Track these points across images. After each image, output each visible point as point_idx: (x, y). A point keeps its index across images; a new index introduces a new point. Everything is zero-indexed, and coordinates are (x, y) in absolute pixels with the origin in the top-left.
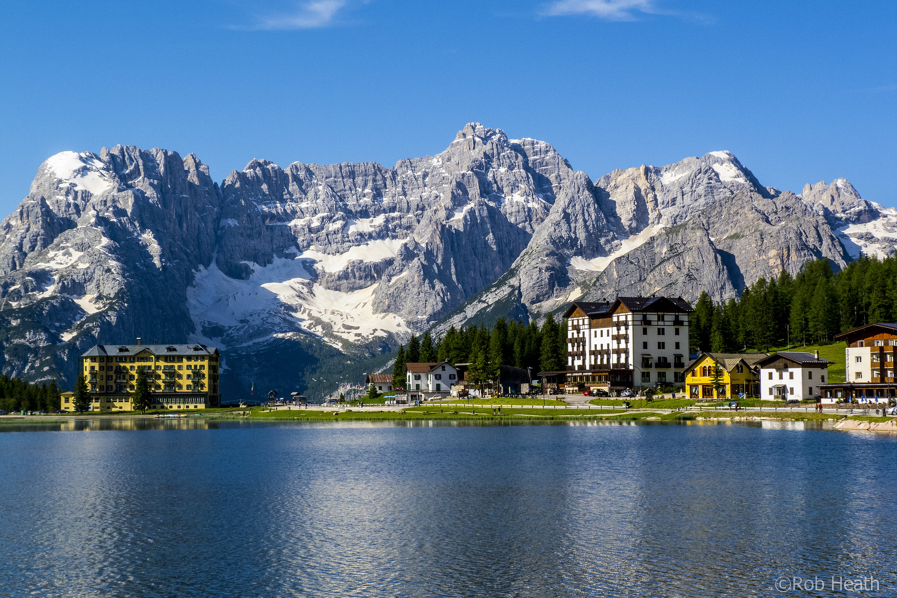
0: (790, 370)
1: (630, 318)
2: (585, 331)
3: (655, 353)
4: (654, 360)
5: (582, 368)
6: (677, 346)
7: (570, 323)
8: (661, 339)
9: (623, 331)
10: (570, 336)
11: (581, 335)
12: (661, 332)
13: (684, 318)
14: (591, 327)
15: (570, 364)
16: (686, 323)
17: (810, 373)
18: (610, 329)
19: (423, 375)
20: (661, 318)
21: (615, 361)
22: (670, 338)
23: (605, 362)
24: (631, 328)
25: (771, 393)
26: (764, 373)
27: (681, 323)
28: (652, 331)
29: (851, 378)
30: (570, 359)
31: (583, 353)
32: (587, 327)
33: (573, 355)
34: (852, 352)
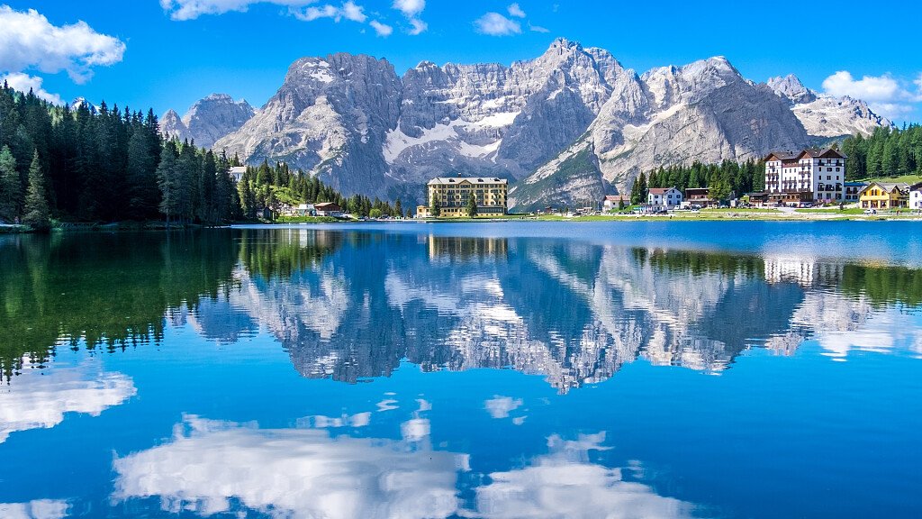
1: (811, 161)
2: (779, 169)
3: (826, 182)
4: (824, 187)
5: (776, 191)
6: (838, 178)
7: (767, 164)
8: (829, 174)
9: (806, 169)
10: (767, 172)
11: (775, 172)
12: (829, 170)
13: (842, 161)
14: (783, 167)
15: (766, 189)
16: (843, 164)
18: (797, 168)
19: (658, 196)
20: (829, 162)
21: (800, 187)
22: (834, 174)
23: (792, 187)
24: (812, 168)
25: (916, 205)
27: (840, 164)
28: (824, 169)
30: (767, 186)
31: (777, 183)
32: (780, 166)
33: (769, 183)
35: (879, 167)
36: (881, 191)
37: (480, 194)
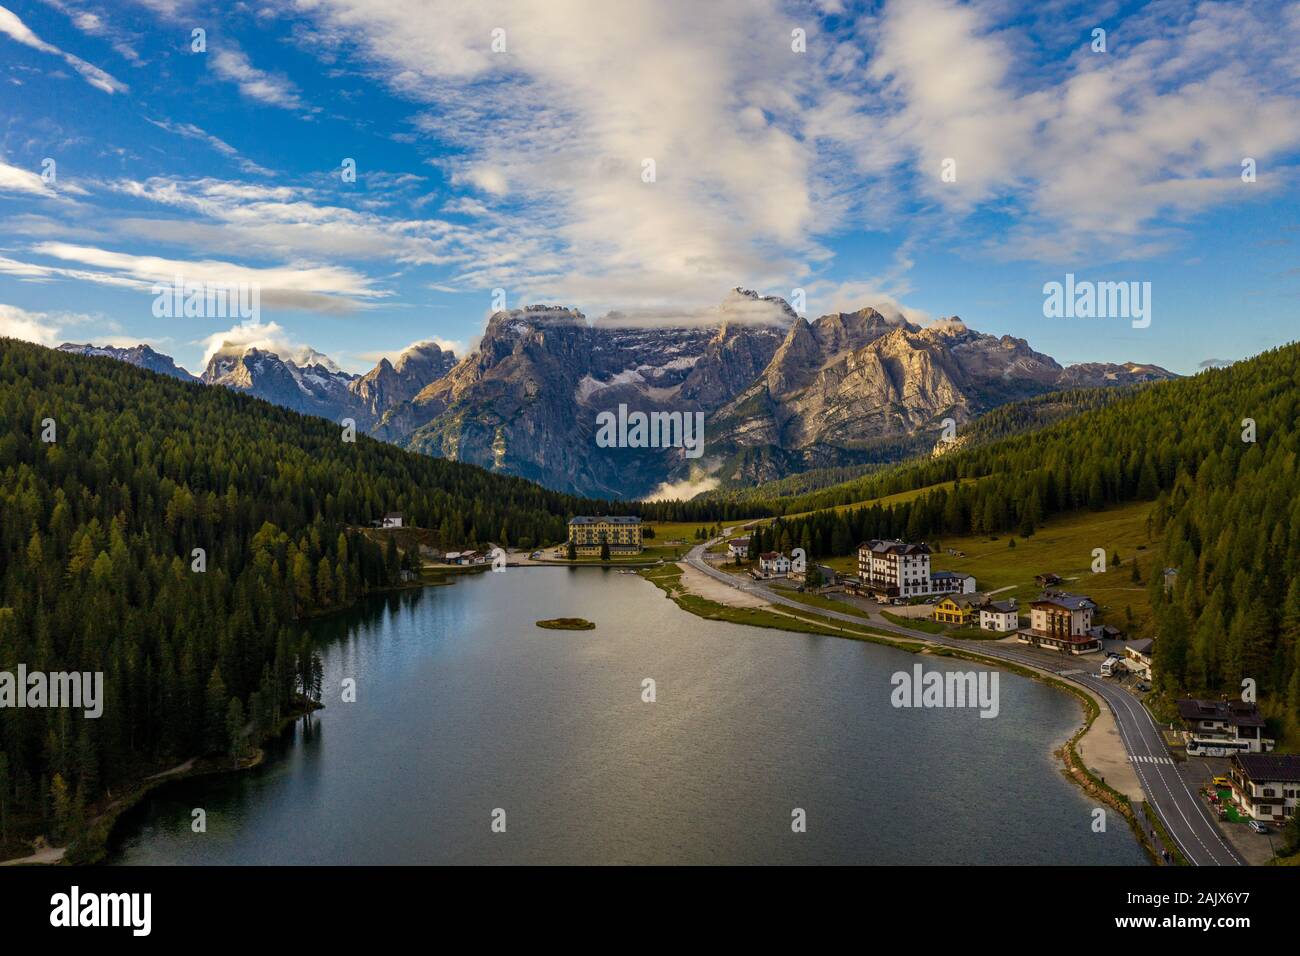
1: (898, 559)
2: (870, 558)
3: (911, 577)
4: (911, 581)
6: (924, 572)
7: (860, 552)
8: (915, 569)
9: (893, 565)
10: (860, 559)
11: (867, 561)
12: (915, 565)
13: (927, 557)
14: (873, 557)
15: (860, 574)
16: (928, 560)
17: (1009, 616)
18: (885, 562)
19: (770, 561)
20: (915, 558)
21: (888, 580)
22: (919, 568)
23: (882, 579)
24: (898, 564)
25: (986, 625)
26: (982, 613)
28: (910, 565)
29: (1034, 626)
31: (869, 571)
33: (862, 570)
34: (1035, 612)
35: (981, 525)
36: (955, 606)
37: (616, 533)
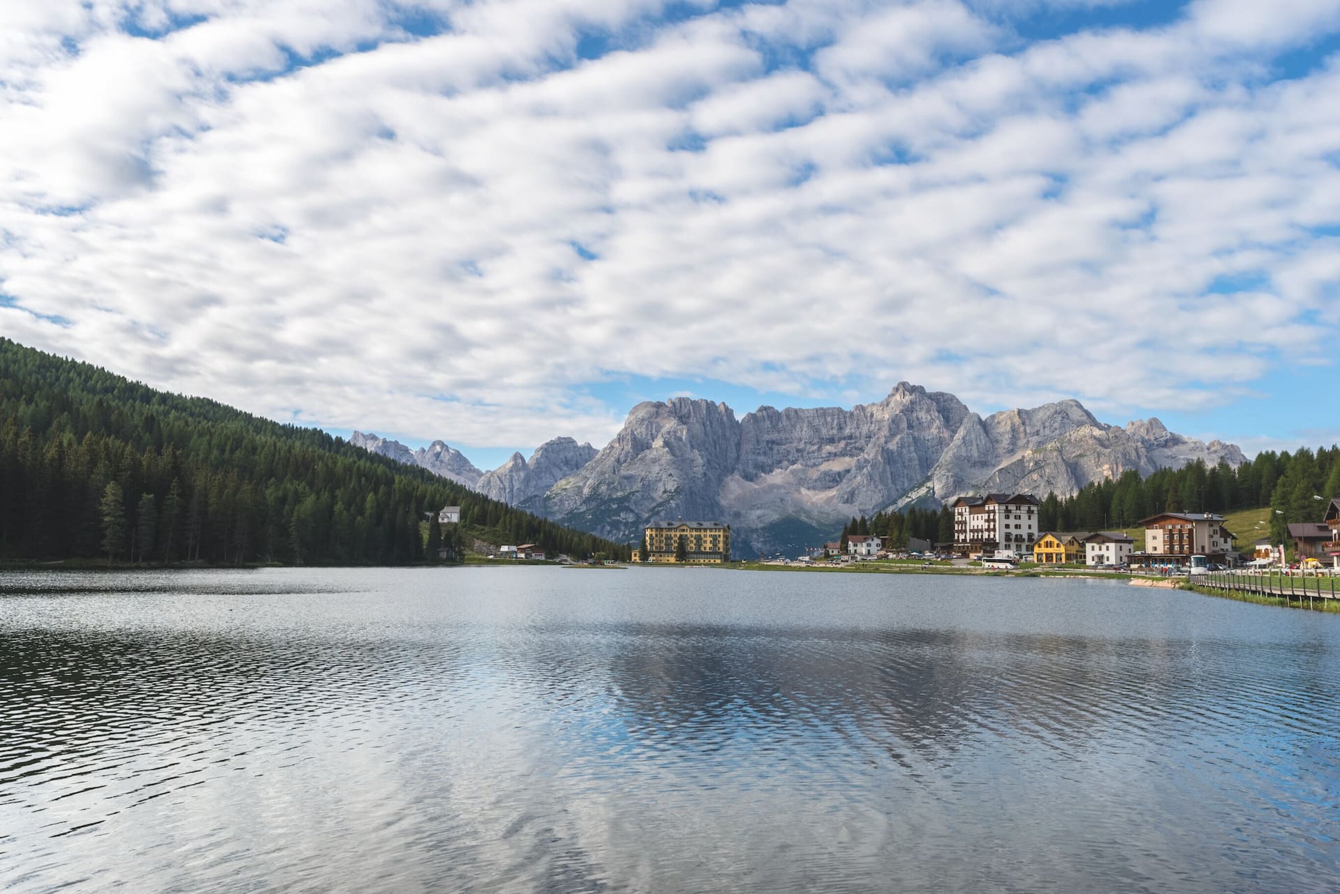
0: (1107, 544)
1: (997, 508)
2: (967, 516)
3: (1014, 532)
4: (1013, 537)
5: (964, 541)
6: (1030, 527)
7: (956, 511)
8: (1018, 522)
9: (992, 516)
10: (956, 520)
11: (964, 519)
12: (1018, 517)
13: (1035, 508)
14: (970, 513)
15: (956, 538)
16: (1036, 512)
17: (1121, 547)
18: (983, 515)
19: (859, 544)
20: (1018, 508)
21: (987, 537)
22: (1024, 521)
23: (980, 537)
25: (1093, 560)
26: (1088, 546)
27: (1032, 512)
28: (1012, 517)
29: (1149, 551)
30: (956, 535)
31: (965, 531)
32: (968, 513)
33: (958, 531)
34: (1149, 533)
36: (1056, 542)
37: (699, 539)
